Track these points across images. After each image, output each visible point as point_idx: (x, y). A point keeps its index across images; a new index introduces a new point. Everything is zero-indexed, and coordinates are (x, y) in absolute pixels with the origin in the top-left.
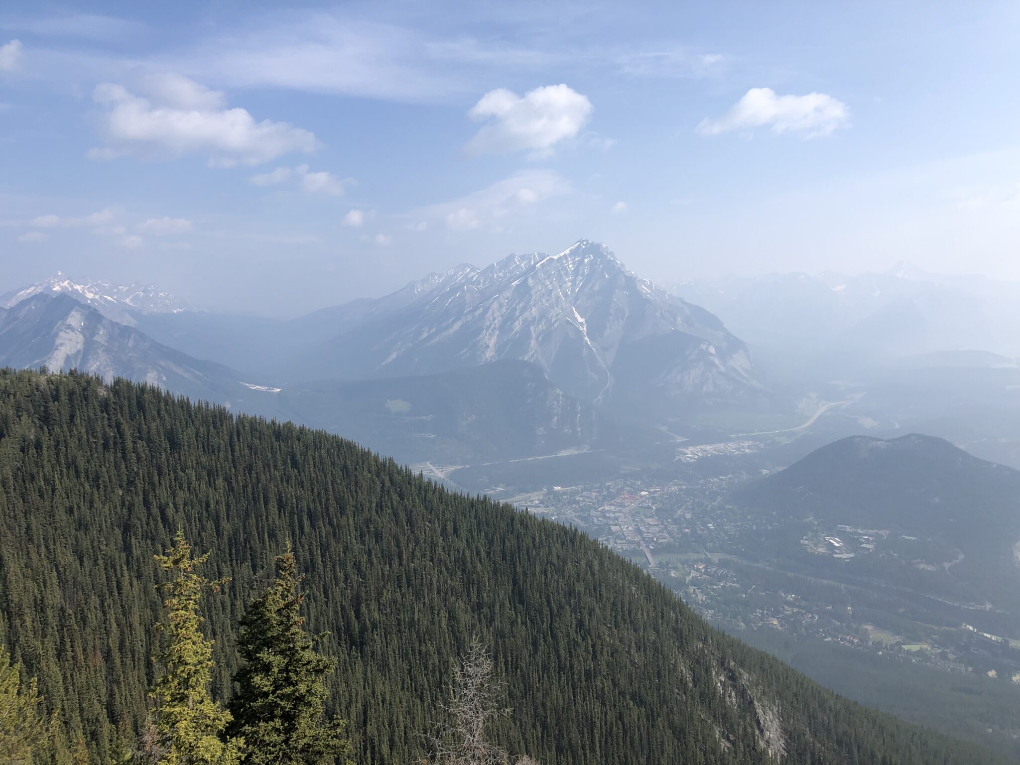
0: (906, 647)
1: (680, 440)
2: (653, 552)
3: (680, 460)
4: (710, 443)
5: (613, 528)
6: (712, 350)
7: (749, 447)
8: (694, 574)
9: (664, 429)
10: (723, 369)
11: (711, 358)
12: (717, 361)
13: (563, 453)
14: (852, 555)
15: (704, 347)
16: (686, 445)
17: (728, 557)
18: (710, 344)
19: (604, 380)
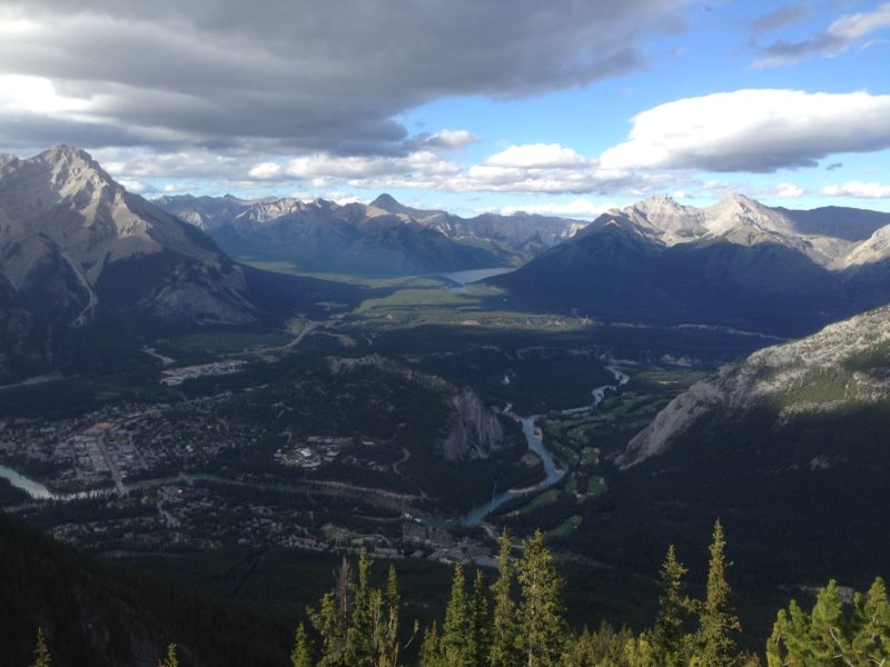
0: (355, 541)
1: (167, 360)
2: (125, 482)
3: (165, 383)
4: (196, 364)
5: (82, 460)
7: (236, 367)
8: (166, 498)
9: (151, 351)
10: (216, 290)
11: (203, 279)
12: (209, 282)
13: (30, 382)
14: (318, 463)
15: (195, 267)
16: (172, 367)
18: (202, 264)
19: (86, 300)
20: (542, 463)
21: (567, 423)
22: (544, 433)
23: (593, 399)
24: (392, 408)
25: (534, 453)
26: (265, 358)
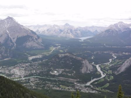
0: (66, 88)
5: (16, 73)
6: (35, 39)
7: (41, 56)
8: (31, 80)
9: (26, 54)
10: (36, 42)
12: (36, 41)
13: (5, 59)
14: (58, 74)
15: (33, 38)
16: (30, 56)
17: (37, 77)
18: (34, 37)
19: (14, 44)
20: (101, 74)
21: (105, 66)
22: (101, 68)
23: (110, 61)
24: (71, 63)
25: (99, 72)
26: (46, 55)
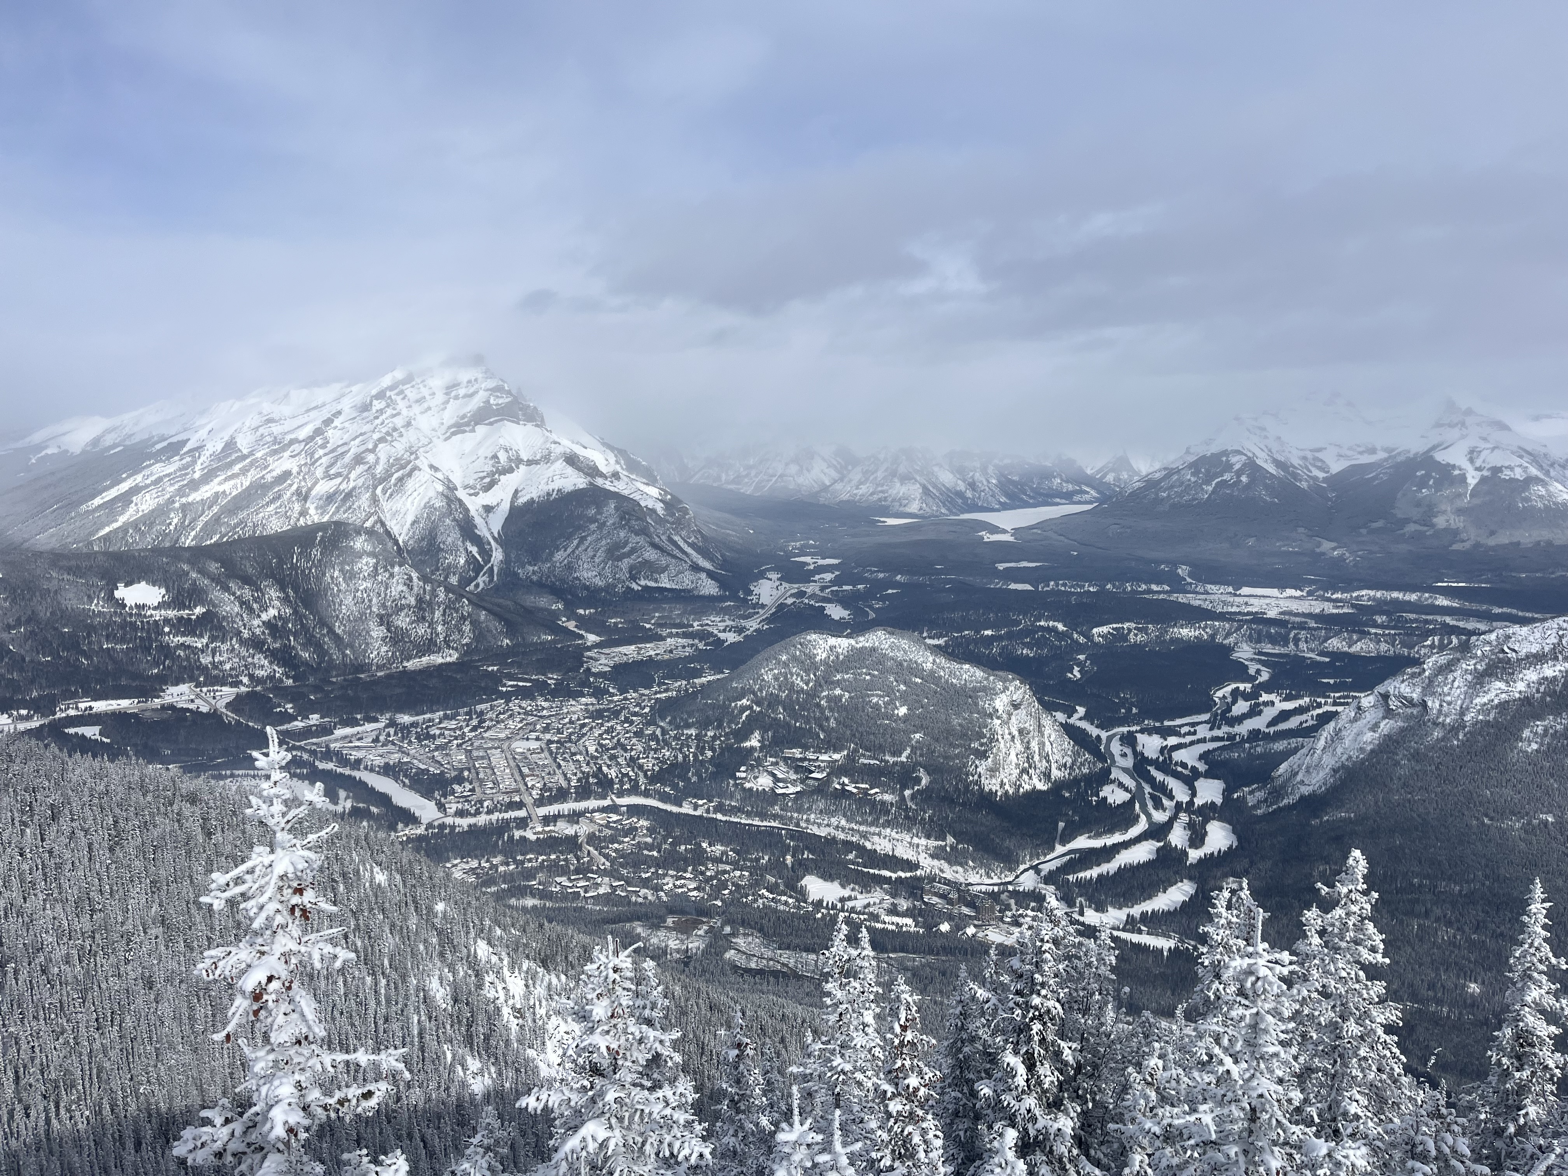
1: (592, 638)
2: (538, 803)
3: (589, 670)
4: (629, 643)
7: (684, 647)
9: (571, 625)
14: (798, 789)
17: (642, 801)
19: (486, 554)
20: (1132, 800)
23: (1214, 703)
